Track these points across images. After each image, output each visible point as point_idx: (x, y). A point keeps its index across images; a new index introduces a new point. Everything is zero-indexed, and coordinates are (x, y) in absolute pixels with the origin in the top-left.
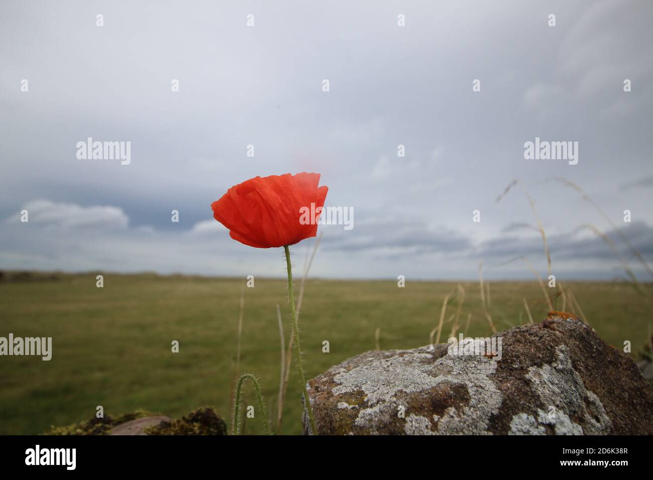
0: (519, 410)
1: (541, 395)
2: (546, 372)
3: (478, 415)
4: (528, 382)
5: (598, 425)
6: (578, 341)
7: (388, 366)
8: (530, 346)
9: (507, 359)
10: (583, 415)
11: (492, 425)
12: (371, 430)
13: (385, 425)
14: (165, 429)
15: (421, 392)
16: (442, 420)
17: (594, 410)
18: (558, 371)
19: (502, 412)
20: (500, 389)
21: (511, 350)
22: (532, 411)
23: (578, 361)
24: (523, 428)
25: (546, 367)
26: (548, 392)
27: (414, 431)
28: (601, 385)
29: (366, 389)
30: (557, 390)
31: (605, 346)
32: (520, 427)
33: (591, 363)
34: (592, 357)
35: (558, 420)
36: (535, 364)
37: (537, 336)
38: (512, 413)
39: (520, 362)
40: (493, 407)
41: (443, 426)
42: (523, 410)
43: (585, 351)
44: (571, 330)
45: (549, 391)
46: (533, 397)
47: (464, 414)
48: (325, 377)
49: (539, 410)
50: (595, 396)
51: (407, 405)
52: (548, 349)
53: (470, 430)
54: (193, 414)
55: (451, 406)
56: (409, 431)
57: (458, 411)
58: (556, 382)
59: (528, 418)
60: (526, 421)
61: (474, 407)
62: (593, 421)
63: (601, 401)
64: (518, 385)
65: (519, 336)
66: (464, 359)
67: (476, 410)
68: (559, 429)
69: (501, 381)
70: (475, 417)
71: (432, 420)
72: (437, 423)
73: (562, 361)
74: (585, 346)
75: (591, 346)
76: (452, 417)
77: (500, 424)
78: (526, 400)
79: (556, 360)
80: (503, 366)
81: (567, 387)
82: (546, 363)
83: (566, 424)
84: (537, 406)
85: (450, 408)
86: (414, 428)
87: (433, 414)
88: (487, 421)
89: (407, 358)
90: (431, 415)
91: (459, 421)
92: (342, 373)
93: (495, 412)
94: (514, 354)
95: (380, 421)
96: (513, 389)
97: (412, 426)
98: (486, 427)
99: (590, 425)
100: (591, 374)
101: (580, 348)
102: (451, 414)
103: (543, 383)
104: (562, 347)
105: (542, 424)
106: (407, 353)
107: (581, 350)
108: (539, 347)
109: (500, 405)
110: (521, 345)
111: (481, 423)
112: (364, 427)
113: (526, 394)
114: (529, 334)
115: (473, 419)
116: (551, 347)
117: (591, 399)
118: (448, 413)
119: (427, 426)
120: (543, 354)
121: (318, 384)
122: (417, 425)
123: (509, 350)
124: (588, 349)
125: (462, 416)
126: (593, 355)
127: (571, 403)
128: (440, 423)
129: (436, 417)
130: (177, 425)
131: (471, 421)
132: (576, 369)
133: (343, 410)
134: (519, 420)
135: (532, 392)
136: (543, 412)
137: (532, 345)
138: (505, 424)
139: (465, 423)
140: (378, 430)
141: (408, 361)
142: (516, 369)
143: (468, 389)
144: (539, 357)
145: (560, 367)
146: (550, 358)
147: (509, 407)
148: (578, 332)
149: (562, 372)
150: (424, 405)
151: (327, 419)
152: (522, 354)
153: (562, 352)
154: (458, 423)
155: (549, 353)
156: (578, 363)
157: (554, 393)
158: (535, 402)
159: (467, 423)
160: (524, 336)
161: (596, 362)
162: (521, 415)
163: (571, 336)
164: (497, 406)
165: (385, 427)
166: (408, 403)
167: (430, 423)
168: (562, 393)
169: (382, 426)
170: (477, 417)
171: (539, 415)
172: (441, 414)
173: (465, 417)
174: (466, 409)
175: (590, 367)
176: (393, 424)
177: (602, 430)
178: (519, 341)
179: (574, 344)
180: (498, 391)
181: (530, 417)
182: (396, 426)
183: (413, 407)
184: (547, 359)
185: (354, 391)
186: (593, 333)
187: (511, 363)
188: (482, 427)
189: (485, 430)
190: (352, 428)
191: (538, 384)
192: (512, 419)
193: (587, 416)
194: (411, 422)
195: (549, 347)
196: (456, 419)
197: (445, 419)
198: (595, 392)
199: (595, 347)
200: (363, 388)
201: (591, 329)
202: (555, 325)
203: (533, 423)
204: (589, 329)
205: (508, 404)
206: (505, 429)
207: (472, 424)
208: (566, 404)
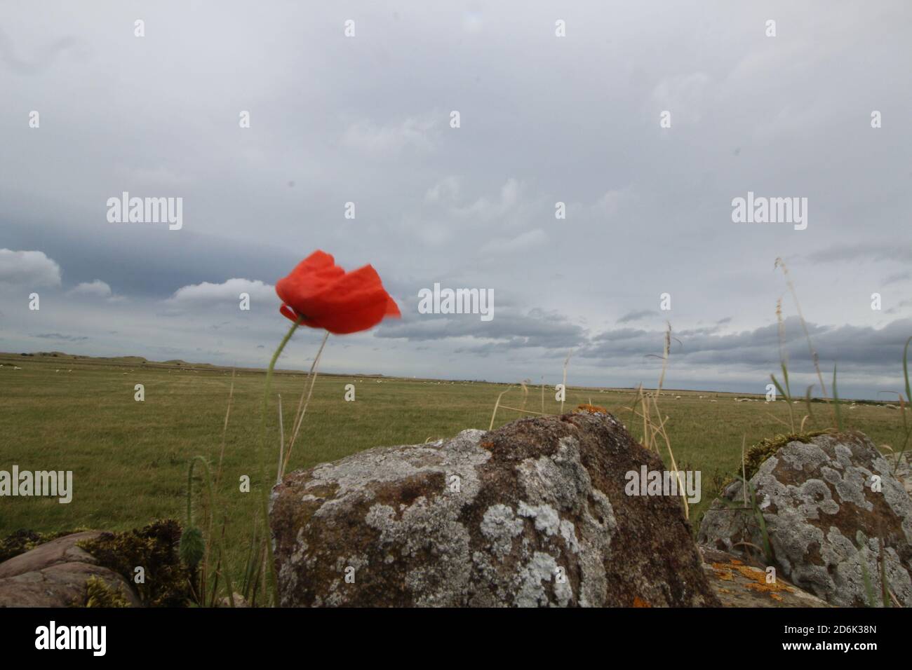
0: (497, 501)
1: (527, 487)
2: (542, 465)
3: (449, 504)
4: (515, 474)
5: (600, 526)
6: (599, 436)
7: (381, 461)
8: (532, 436)
9: (503, 450)
10: (581, 514)
11: (463, 516)
12: (328, 520)
13: (345, 515)
14: (106, 542)
15: (395, 481)
16: (409, 510)
17: (599, 510)
18: (556, 463)
19: (477, 502)
20: (481, 478)
21: (510, 440)
22: (512, 503)
23: (591, 457)
24: (497, 519)
25: (544, 459)
26: (536, 484)
27: (375, 520)
28: (616, 486)
29: (343, 482)
30: (549, 483)
31: (633, 444)
32: (493, 518)
33: (608, 461)
34: (613, 455)
35: (541, 514)
36: (533, 456)
37: (543, 426)
38: (489, 503)
39: (516, 453)
40: (468, 497)
41: (408, 515)
42: (501, 501)
43: (604, 447)
44: (592, 424)
45: (539, 483)
46: (517, 488)
47: (434, 503)
48: (303, 472)
49: (521, 502)
50: (604, 496)
51: (374, 494)
52: (550, 440)
53: (436, 520)
54: (149, 527)
55: (422, 496)
56: (369, 519)
57: (428, 500)
58: (551, 475)
59: (505, 509)
60: (502, 512)
61: (448, 497)
62: (595, 522)
63: (610, 502)
64: (503, 475)
65: (523, 426)
66: (458, 450)
67: (449, 500)
68: (540, 523)
69: (486, 471)
70: (445, 506)
71: (397, 510)
72: (402, 512)
73: (563, 454)
74: (606, 443)
75: (615, 443)
76: (420, 506)
77: (473, 515)
78: (508, 491)
79: (556, 452)
80: (497, 457)
81: (563, 481)
82: (545, 455)
83: (549, 518)
84: (520, 498)
85: (421, 497)
86: (376, 517)
87: (401, 503)
88: (458, 511)
89: (407, 452)
90: (398, 504)
91: (427, 511)
92: (324, 468)
93: (470, 502)
94: (512, 444)
95: (340, 510)
96: (496, 479)
97: (374, 516)
98: (456, 517)
99: (588, 525)
100: (607, 473)
101: (599, 444)
102: (420, 503)
103: (534, 475)
104: (570, 439)
105: (522, 517)
106: (410, 448)
107: (599, 447)
108: (540, 437)
109: (476, 494)
110: (523, 435)
111: (452, 513)
112: (322, 517)
113: (510, 485)
114: (535, 424)
115: (442, 508)
116: (554, 438)
117: (597, 498)
118: (417, 502)
119: (390, 515)
120: (543, 445)
121: (292, 478)
122: (380, 514)
123: (508, 440)
124: (609, 445)
125: (432, 506)
126: (614, 453)
127: (563, 498)
128: (405, 512)
129: (402, 507)
130: (123, 537)
131: (440, 510)
132: (586, 465)
133: (307, 502)
134: (495, 511)
135: (517, 483)
136: (526, 504)
137: (534, 436)
138: (478, 515)
139: (433, 512)
140: (336, 520)
141: (406, 455)
142: (509, 460)
143: (445, 478)
144: (538, 448)
145: (560, 459)
146: (550, 450)
147: (486, 498)
148: (600, 427)
149: (561, 465)
150: (393, 494)
151: (288, 513)
152: (520, 445)
153: (567, 444)
154: (425, 512)
155: (550, 445)
156: (592, 459)
157: (545, 486)
158: (519, 494)
159: (435, 512)
160: (528, 426)
161: (616, 461)
162: (498, 506)
163: (590, 430)
164: (473, 496)
165: (345, 517)
166: (376, 491)
167: (395, 513)
168: (555, 486)
169: (341, 515)
170: (448, 506)
171: (518, 507)
172: (409, 503)
173: (434, 506)
174: (438, 499)
175: (607, 465)
176: (355, 514)
177: (604, 532)
178: (522, 431)
179: (592, 439)
180: (478, 480)
181: (507, 508)
182: (356, 516)
183: (381, 497)
184: (547, 450)
185: (328, 483)
186: (623, 430)
187: (506, 454)
188: (452, 516)
189: (454, 520)
190: (310, 520)
191: (527, 476)
192: (487, 509)
193: (588, 516)
194: (375, 511)
195: (551, 438)
196: (424, 508)
197: (414, 507)
198: (604, 491)
199: (619, 444)
200: (339, 482)
201: (622, 425)
202: (574, 417)
203: (510, 515)
204: (618, 425)
205: (485, 494)
206: (477, 520)
207: (440, 513)
208: (557, 498)
